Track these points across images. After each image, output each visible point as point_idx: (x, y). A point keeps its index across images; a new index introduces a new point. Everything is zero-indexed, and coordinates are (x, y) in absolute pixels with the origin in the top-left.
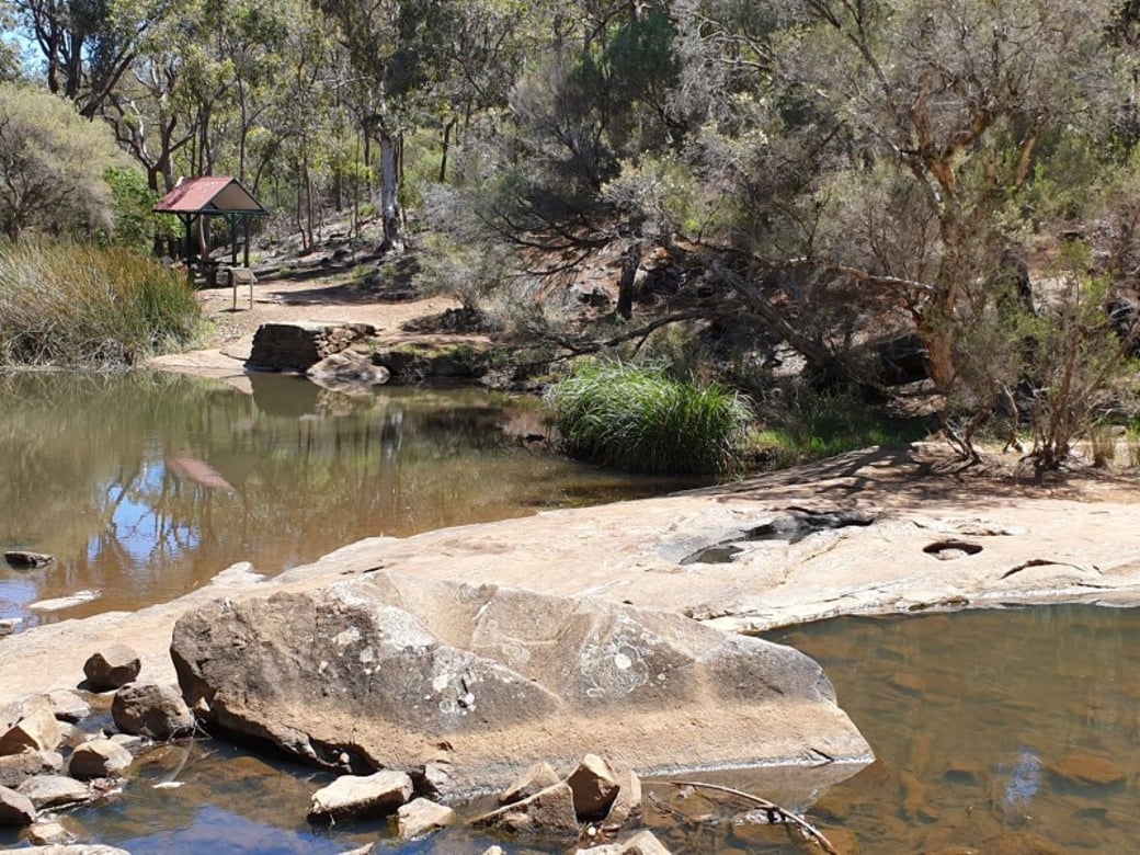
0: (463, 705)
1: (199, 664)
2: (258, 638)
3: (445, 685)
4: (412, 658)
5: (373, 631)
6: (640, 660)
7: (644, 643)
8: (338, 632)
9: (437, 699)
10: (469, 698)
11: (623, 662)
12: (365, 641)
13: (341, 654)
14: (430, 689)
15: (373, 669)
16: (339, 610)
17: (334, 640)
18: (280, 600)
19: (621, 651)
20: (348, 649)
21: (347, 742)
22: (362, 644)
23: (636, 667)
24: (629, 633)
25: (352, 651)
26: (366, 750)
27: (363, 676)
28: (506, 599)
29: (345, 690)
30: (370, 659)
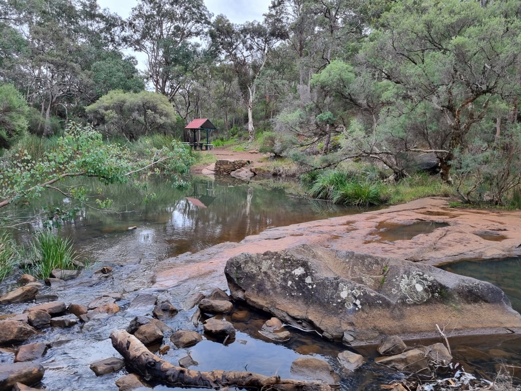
0: (355, 305)
1: (238, 279)
2: (261, 270)
3: (346, 296)
4: (328, 282)
5: (309, 270)
6: (426, 287)
7: (426, 280)
8: (294, 269)
9: (344, 302)
10: (358, 302)
11: (419, 288)
12: (307, 273)
13: (297, 279)
14: (339, 297)
15: (312, 286)
16: (293, 260)
17: (293, 272)
18: (268, 255)
19: (417, 283)
20: (300, 277)
21: (304, 318)
22: (305, 275)
23: (425, 290)
24: (419, 275)
25: (302, 278)
26: (315, 322)
27: (308, 289)
28: (359, 257)
29: (301, 294)
30: (311, 282)
